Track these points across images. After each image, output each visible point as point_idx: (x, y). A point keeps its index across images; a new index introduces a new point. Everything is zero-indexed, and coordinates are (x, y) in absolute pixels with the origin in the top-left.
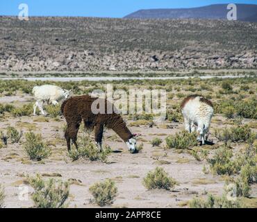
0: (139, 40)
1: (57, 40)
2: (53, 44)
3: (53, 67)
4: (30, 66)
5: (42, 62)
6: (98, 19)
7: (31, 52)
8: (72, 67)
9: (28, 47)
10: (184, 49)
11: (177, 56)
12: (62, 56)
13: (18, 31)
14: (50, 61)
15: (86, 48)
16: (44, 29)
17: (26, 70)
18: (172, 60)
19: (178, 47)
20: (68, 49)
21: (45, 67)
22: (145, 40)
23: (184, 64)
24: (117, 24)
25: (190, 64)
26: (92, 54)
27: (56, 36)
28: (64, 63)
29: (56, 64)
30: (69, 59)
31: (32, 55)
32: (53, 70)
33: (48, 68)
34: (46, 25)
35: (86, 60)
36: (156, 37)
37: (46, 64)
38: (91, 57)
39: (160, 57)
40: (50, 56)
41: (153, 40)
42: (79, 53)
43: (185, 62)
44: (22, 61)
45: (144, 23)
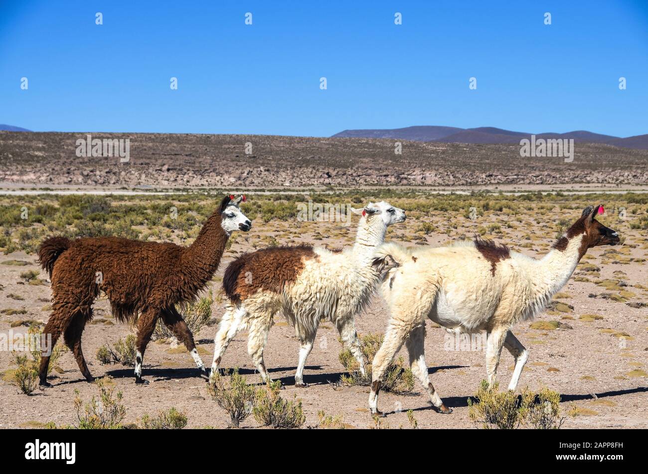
0: (316, 158)
1: (237, 156)
2: (233, 161)
3: (229, 183)
4: (207, 181)
5: (218, 178)
6: (281, 137)
7: (208, 168)
8: (247, 183)
9: (206, 163)
10: (357, 166)
11: (350, 173)
12: (239, 172)
13: (201, 148)
14: (226, 176)
15: (263, 164)
16: (226, 146)
17: (202, 185)
18: (345, 177)
19: (352, 165)
20: (245, 166)
21: (222, 182)
22: (322, 158)
23: (356, 180)
24: (299, 143)
25: (362, 181)
26: (268, 170)
27: (236, 153)
28: (239, 178)
29: (232, 180)
30: (245, 175)
31: (209, 171)
32: (228, 185)
33: (225, 184)
34: (229, 143)
35: (262, 176)
36: (334, 155)
37: (222, 180)
38: (266, 173)
39: (333, 173)
40: (226, 172)
41: (330, 158)
42: (256, 169)
43: (357, 179)
44: (199, 177)
45: (324, 142)
